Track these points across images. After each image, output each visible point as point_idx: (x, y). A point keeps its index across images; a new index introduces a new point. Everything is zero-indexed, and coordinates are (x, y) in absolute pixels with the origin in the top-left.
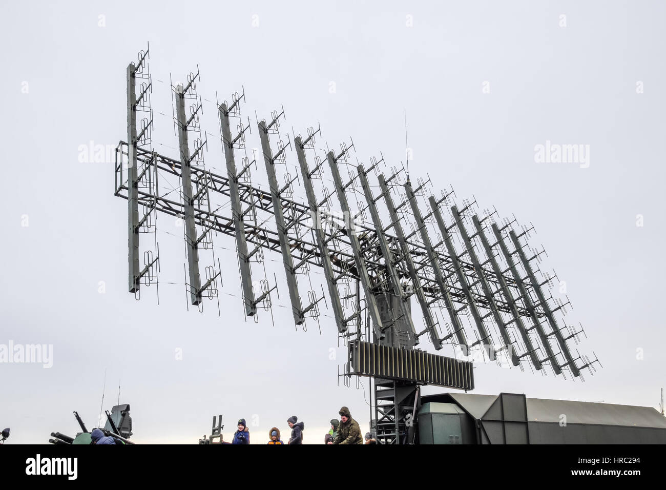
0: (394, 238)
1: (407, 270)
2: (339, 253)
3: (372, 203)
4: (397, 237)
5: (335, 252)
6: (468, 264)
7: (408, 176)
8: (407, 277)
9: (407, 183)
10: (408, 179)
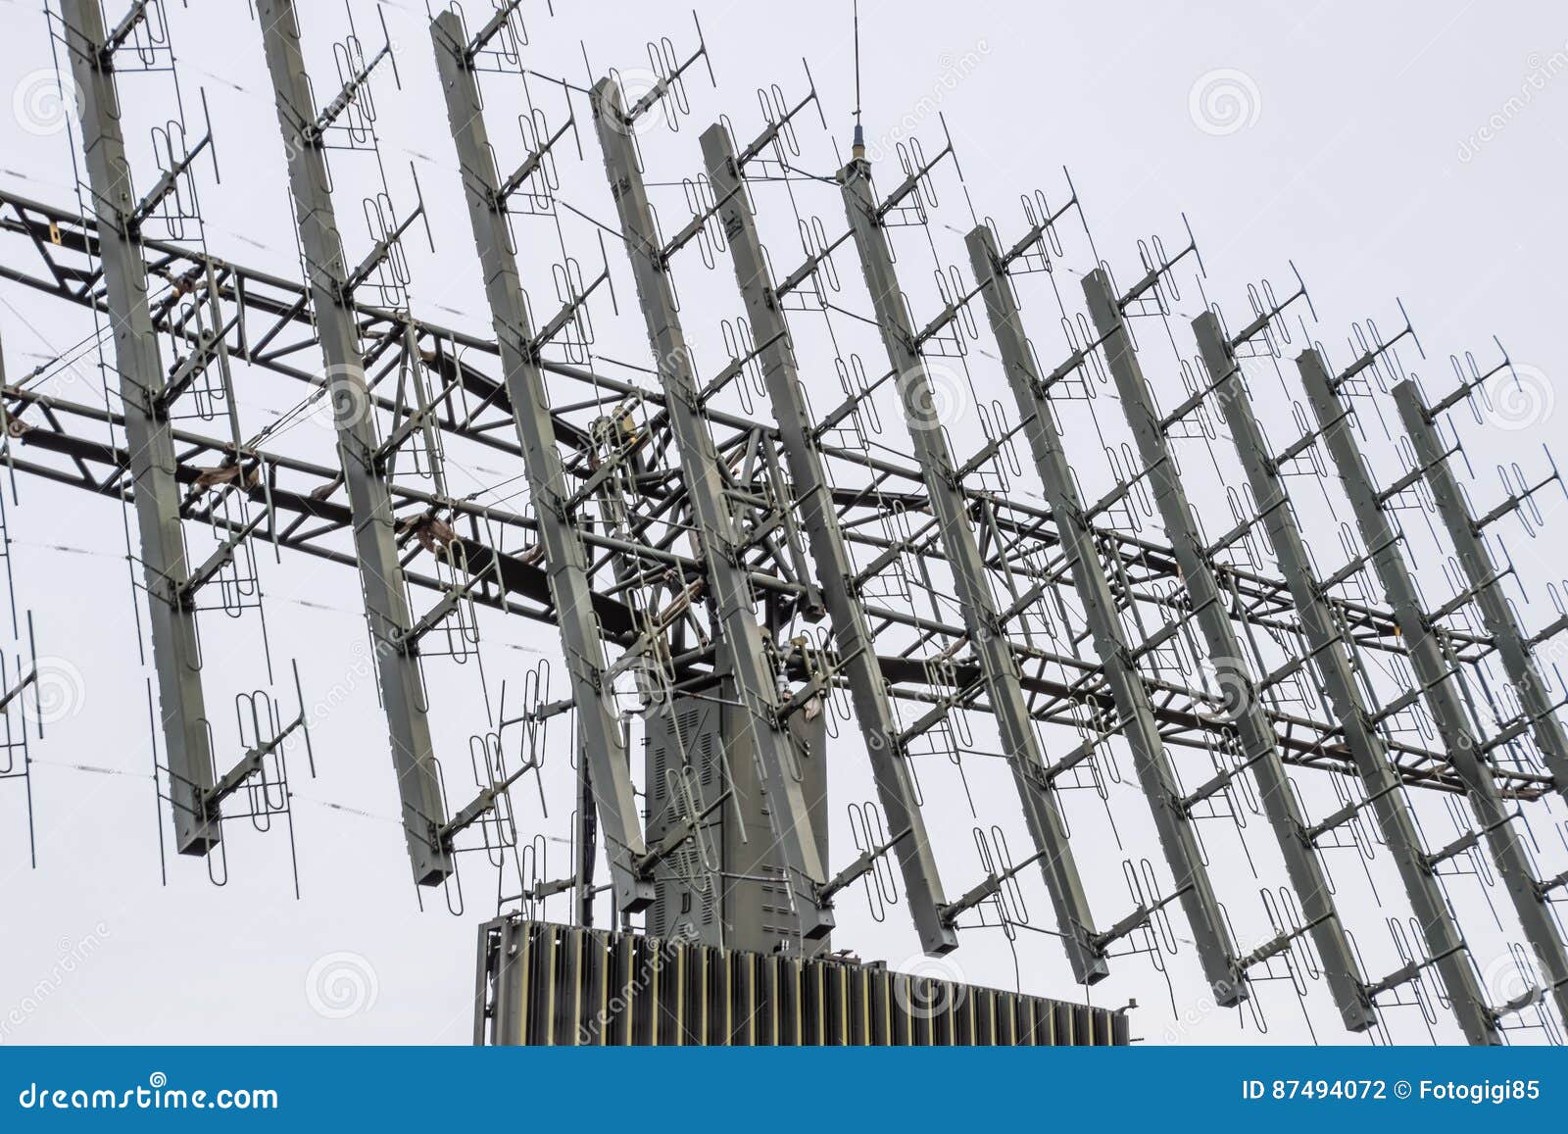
0: (763, 430)
1: (814, 580)
2: (458, 510)
3: (652, 263)
4: (774, 425)
5: (438, 506)
6: (1148, 547)
7: (858, 130)
8: (812, 616)
9: (852, 167)
10: (859, 145)
